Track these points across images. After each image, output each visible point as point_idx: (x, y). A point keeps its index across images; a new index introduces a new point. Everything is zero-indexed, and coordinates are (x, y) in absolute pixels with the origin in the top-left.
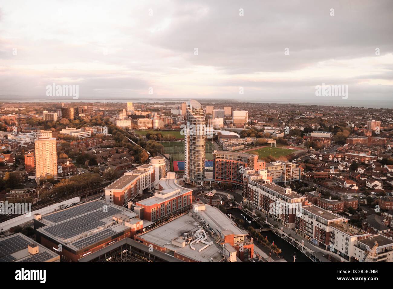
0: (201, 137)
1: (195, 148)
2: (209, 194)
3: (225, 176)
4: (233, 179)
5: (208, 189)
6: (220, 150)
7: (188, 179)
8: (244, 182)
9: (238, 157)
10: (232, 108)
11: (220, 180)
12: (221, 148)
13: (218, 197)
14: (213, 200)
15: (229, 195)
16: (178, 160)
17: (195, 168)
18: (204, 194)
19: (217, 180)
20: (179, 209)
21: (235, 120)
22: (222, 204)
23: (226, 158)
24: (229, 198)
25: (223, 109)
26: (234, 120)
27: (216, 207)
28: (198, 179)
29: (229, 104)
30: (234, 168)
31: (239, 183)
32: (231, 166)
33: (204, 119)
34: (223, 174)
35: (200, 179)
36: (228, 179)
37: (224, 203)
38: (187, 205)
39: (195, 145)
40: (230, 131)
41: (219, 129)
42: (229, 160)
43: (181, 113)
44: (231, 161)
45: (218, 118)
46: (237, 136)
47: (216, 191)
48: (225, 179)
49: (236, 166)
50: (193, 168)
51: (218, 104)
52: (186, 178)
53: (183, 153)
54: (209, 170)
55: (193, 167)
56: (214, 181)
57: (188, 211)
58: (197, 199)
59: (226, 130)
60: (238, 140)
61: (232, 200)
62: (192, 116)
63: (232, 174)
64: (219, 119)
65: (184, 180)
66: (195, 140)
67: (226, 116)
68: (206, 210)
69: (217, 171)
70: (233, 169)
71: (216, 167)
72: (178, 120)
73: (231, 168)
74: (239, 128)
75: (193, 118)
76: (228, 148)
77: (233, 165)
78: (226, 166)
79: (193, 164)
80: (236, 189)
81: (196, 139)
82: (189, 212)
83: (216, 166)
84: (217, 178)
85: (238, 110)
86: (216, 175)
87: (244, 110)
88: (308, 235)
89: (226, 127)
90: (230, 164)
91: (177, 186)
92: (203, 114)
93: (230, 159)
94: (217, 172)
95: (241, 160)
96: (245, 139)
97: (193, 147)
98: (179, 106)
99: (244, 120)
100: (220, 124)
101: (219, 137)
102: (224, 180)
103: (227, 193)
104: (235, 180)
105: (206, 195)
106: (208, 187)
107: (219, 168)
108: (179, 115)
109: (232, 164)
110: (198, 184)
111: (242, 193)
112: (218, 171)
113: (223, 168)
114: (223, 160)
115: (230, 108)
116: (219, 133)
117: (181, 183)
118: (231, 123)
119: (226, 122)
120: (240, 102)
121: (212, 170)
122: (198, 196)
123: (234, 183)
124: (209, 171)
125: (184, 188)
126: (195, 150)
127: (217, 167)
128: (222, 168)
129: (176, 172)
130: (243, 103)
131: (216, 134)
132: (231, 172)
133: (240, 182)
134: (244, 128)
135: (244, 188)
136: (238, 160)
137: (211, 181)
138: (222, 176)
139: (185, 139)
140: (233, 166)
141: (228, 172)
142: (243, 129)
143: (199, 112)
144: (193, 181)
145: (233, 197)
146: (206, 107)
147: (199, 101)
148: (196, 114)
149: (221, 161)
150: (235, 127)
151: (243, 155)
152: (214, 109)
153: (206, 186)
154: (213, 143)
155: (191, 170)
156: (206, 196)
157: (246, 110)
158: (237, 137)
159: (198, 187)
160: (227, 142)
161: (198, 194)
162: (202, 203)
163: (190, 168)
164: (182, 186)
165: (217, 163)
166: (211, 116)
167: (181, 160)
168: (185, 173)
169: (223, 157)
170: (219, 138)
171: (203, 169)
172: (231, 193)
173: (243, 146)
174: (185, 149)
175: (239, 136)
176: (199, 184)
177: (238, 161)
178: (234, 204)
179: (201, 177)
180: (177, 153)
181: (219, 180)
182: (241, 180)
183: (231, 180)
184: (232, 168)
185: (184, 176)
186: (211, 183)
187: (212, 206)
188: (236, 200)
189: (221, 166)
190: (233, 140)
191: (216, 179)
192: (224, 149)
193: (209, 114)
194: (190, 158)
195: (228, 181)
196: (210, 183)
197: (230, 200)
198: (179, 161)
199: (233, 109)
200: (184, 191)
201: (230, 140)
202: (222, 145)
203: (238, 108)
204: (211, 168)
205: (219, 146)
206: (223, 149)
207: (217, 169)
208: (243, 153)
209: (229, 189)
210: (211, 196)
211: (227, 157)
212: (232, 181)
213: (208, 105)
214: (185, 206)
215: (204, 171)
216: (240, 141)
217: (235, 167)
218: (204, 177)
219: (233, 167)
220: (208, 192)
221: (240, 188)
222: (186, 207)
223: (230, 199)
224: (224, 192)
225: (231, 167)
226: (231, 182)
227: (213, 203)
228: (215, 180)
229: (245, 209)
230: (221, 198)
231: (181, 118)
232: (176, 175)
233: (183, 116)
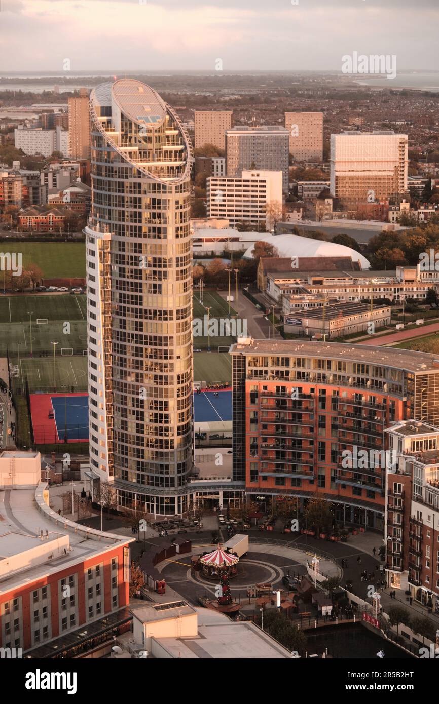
0: (172, 271)
1: (139, 326)
2: (216, 557)
3: (294, 467)
4: (333, 479)
5: (208, 532)
6: (267, 334)
7: (107, 484)
8: (390, 492)
9: (361, 368)
10: (326, 121)
11: (272, 485)
12: (275, 326)
13: (262, 569)
14: (233, 588)
15: (315, 560)
16: (54, 390)
17: (140, 428)
18: (189, 558)
19: (253, 485)
20: (63, 633)
21: (344, 178)
22: (278, 604)
23: (301, 376)
24: (316, 575)
25: (283, 123)
26: (337, 178)
27: (249, 623)
28: (157, 482)
29: (310, 97)
30: (337, 423)
31: (364, 497)
32: (322, 412)
33: (185, 177)
34: (284, 454)
35: (169, 482)
36: (311, 482)
37: (290, 597)
38: (103, 615)
39: (139, 313)
40: (316, 235)
41: (262, 229)
42: (312, 385)
43: (66, 150)
44: (324, 391)
45: (255, 172)
46: (354, 260)
47: (251, 541)
48: (293, 480)
49: (348, 414)
50: (132, 431)
51: (253, 100)
52: (97, 481)
53: (80, 349)
54: (215, 437)
55: (132, 421)
56: (238, 494)
57: (113, 644)
58: (153, 584)
59: (295, 231)
60: (361, 281)
61: (331, 584)
62: (123, 160)
63: (328, 455)
64: (264, 174)
65: (88, 487)
66: (139, 287)
67: (299, 159)
68: (203, 637)
69: (255, 439)
70: (334, 427)
71: (248, 421)
72: (50, 186)
73: (323, 426)
74: (366, 222)
75: (125, 172)
76: (307, 322)
77: (334, 408)
78: (300, 416)
79: (130, 407)
80: (351, 530)
81: (146, 282)
82: (114, 648)
83: (250, 415)
84: (253, 478)
85: (359, 129)
86: (251, 460)
87: (388, 127)
89: (295, 218)
90: (320, 405)
91: (50, 519)
92: (179, 154)
93: (322, 378)
94: (252, 447)
95: (377, 385)
96: (395, 276)
97: (130, 319)
98: (56, 112)
99: (389, 178)
100: (267, 199)
101: (261, 267)
102: (288, 486)
103: (306, 549)
104: (344, 486)
105: (202, 560)
106: (208, 524)
107: (265, 427)
108: (57, 156)
109: (329, 404)
110: (160, 509)
111: (383, 549)
112: (259, 442)
113: (284, 427)
114: (281, 383)
115: (318, 118)
116: (264, 250)
117: (70, 508)
118: (325, 194)
119: (295, 188)
120: (368, 88)
121: (230, 435)
122: (161, 566)
123: (339, 497)
124: (215, 441)
125: (89, 529)
126: (139, 339)
127: (253, 421)
128: (277, 427)
129: (45, 450)
130: (381, 94)
131: (249, 255)
132: (323, 444)
133: (371, 494)
134: (386, 220)
135: (390, 522)
136: (360, 383)
137: (225, 494)
138: (280, 468)
139: (90, 283)
140: (335, 414)
141: (312, 443)
142: (385, 227)
143: (158, 139)
144: (131, 495)
145: (334, 569)
146: (192, 116)
147: (156, 83)
148: (144, 154)
149: (274, 390)
150: (340, 217)
151: (384, 360)
152: (235, 123)
153: (199, 516)
154: (230, 298)
155: (124, 437)
156: (198, 567)
157: (397, 130)
158: (356, 267)
159: (159, 525)
160: (306, 296)
161: (159, 558)
162: (179, 605)
163: (118, 428)
164: (79, 522)
165: (253, 401)
166: (218, 161)
167: (72, 389)
168: (92, 454)
169: (284, 369)
170: (260, 274)
171: (185, 430)
172: (325, 549)
173: (383, 313)
174: (91, 333)
175: (365, 264)
176: (166, 506)
177: (359, 391)
178: (339, 601)
179: (174, 474)
180: (46, 353)
181: (264, 485)
182: (377, 486)
183: (323, 485)
184: (328, 423)
185: (86, 471)
186: (225, 502)
187: (233, 615)
188: (349, 582)
189: (273, 417)
190: (336, 282)
191: (249, 484)
192: (288, 329)
193: (212, 151)
194: (117, 378)
195: (312, 488)
196: (217, 501)
197: (324, 584)
198: (58, 395)
199: (331, 127)
200: (89, 544)
201: (320, 282)
202: (279, 311)
203: (358, 121)
204: (226, 426)
205: (261, 315)
206: (281, 329)
207: (252, 431)
208: (382, 350)
209: (313, 529)
210: (225, 569)
211: (301, 370)
212: (329, 489)
213: (205, 103)
214: (96, 618)
215: (187, 440)
216: (371, 285)
217: (345, 421)
218: (187, 472)
219: (335, 419)
220: (208, 547)
221: (371, 523)
222: (99, 622)
223: (322, 579)
224: (292, 546)
225: (323, 418)
226: (326, 495)
227: (236, 601)
228: (243, 487)
229: (394, 628)
230: (275, 573)
231: (66, 174)
232: (43, 465)
233: (76, 165)
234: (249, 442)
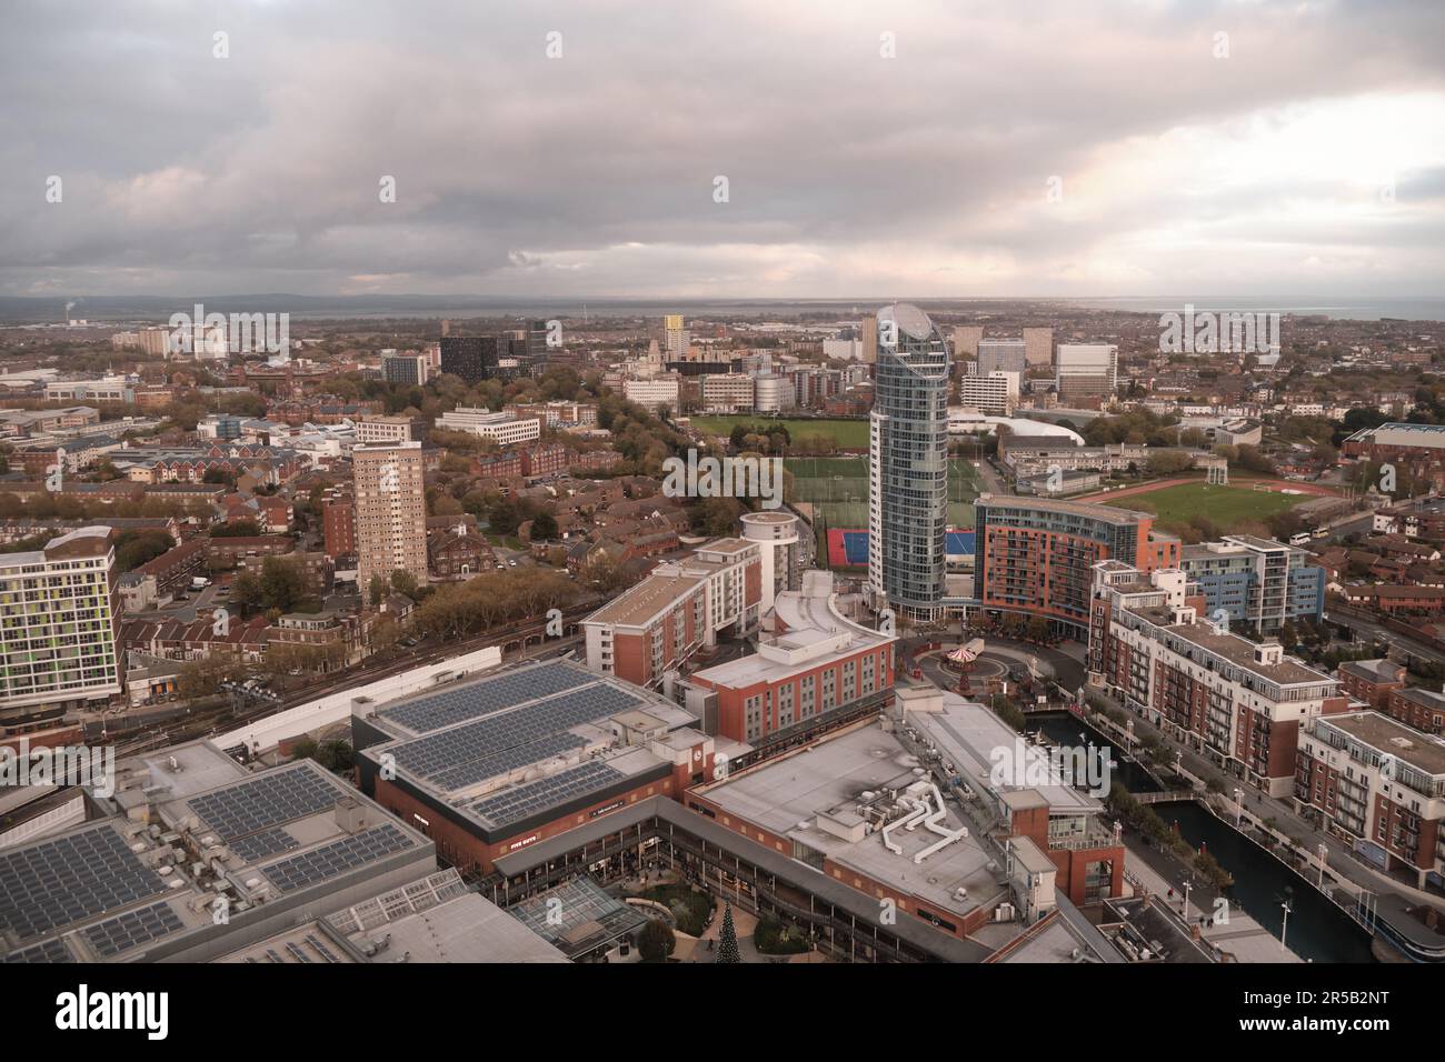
0: (933, 444)
1: (908, 483)
2: (961, 655)
3: (1020, 591)
4: (1050, 601)
5: (953, 635)
6: (1004, 491)
7: (880, 596)
8: (1093, 613)
9: (1075, 519)
10: (1054, 334)
11: (1003, 603)
12: (1010, 486)
13: (993, 665)
14: (970, 678)
15: (1034, 661)
16: (844, 527)
17: (906, 557)
18: (939, 654)
19: (989, 602)
20: (844, 703)
21: (1067, 377)
22: (1005, 692)
23: (1028, 523)
24: (1034, 672)
25: (1022, 337)
26: (1061, 378)
27: (982, 705)
28: (918, 596)
29: (1043, 317)
30: (1054, 559)
31: (1073, 616)
32: (1043, 551)
33: (944, 375)
34: (1013, 581)
35: (926, 598)
36: (1033, 602)
37: (1014, 688)
38: (873, 692)
39: (908, 474)
40: (1043, 419)
41: (1003, 414)
42: (1036, 531)
43: (859, 354)
44: (1045, 536)
45: (999, 372)
46: (1072, 438)
47: (985, 644)
48: (1020, 600)
49: (1063, 554)
50: (900, 558)
51: (999, 319)
52: (874, 594)
53: (865, 500)
54: (962, 566)
55: (900, 551)
56: (978, 609)
57: (879, 713)
58: (912, 671)
59: (1028, 416)
60: (1077, 455)
61: (1046, 680)
62: (899, 363)
63: (1047, 583)
64: (1005, 374)
65: (867, 598)
66: (908, 455)
67: (1033, 363)
68: (946, 713)
69: (991, 569)
70: (1052, 563)
71: (986, 555)
72: (848, 380)
73: (1043, 561)
74: (1083, 410)
75: (900, 371)
76: (1034, 484)
77: (1052, 548)
78: (1026, 553)
79: (899, 541)
80: (1063, 640)
81: (914, 451)
82: (881, 716)
83: (988, 551)
84: (989, 598)
85: (1080, 341)
86: (987, 584)
87: (1101, 340)
88: (1346, 828)
89: (1028, 406)
90: (1041, 545)
91: (838, 620)
92: (941, 359)
93: (1043, 526)
94: (989, 574)
95: (1086, 533)
96: (1103, 451)
97: (901, 478)
98: (854, 327)
99: (1102, 377)
100: (1008, 392)
101: (1000, 442)
102: (1015, 604)
103: (1027, 652)
104: (1058, 607)
105: (949, 655)
106: (954, 629)
107: (999, 560)
108: (853, 359)
109: (1048, 545)
110: (919, 617)
111: (1087, 656)
112: (995, 571)
113: (1013, 561)
114: (1012, 528)
115: (1048, 333)
116: (1002, 428)
117: (853, 612)
118: (1052, 389)
119: (1029, 385)
120: (1088, 310)
121: (973, 565)
122: (918, 659)
123: (1054, 615)
124: (962, 569)
125: (866, 629)
126: (908, 492)
127: (990, 556)
128: (1009, 561)
129: (836, 570)
130: (1098, 315)
131: (992, 433)
132: (1043, 575)
133: (1080, 614)
134: (1099, 409)
135: (1092, 636)
136: (1073, 530)
137: (968, 609)
138: (1009, 590)
139: (872, 451)
140: (1052, 553)
141: (1034, 573)
142: (1097, 414)
143: (926, 348)
144: (898, 606)
145: (1049, 669)
146: (953, 330)
148: (914, 359)
149: (1007, 533)
150: (1063, 406)
151: (1091, 513)
152: (985, 336)
153: (948, 623)
154: (977, 465)
155: (894, 563)
156: (946, 660)
157: (1110, 342)
158: (1074, 443)
159: (918, 629)
160: (1034, 465)
161: (917, 652)
162: (931, 688)
163: (890, 556)
164: (859, 623)
165: (990, 541)
166: (971, 364)
167: (858, 527)
168: (871, 575)
169: (1015, 518)
170: (1000, 448)
171: (939, 559)
172: (1043, 654)
173: (1094, 480)
174: (872, 488)
175: (1081, 441)
176: (923, 615)
177: (1072, 536)
178: (1054, 697)
179: (930, 591)
180: (840, 501)
181: (997, 603)
182: (1084, 608)
183: (1042, 605)
184: (1048, 559)
185: (866, 587)
186: (967, 614)
187: (970, 698)
188: (1060, 680)
189: (1006, 553)
190: (1058, 455)
191: (986, 601)
192: (1019, 488)
193: (967, 356)
194: (890, 520)
195: (1034, 607)
196: (961, 613)
197: (1040, 679)
198: (848, 531)
199: (1059, 339)
200: (865, 640)
201: (1046, 455)
202: (1013, 475)
203: (1079, 335)
204: (969, 559)
205: (1000, 478)
206: (1014, 489)
207: (989, 563)
208: (1091, 506)
209: (1034, 638)
210: (966, 663)
211: (1028, 519)
212: (1047, 608)
213: (963, 321)
214: (869, 693)
215: (941, 567)
216: (1085, 458)
217: (1060, 558)
218: (939, 590)
219: (1052, 556)
220: (954, 646)
221: (1078, 636)
222: (871, 696)
223: (1039, 675)
224: (1017, 649)
225: (1044, 555)
226: (1044, 613)
227: (973, 688)
228: (982, 603)
229: (1094, 716)
230: (1004, 669)
231: (859, 372)
232: (835, 581)
233: (867, 366)
234: (987, 571)
